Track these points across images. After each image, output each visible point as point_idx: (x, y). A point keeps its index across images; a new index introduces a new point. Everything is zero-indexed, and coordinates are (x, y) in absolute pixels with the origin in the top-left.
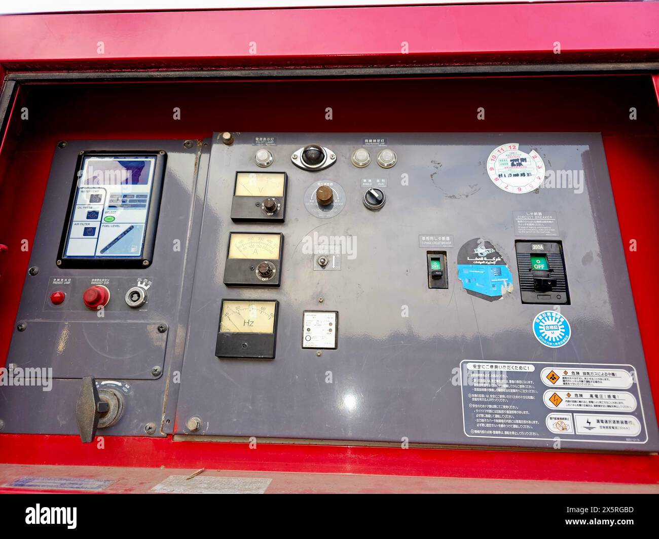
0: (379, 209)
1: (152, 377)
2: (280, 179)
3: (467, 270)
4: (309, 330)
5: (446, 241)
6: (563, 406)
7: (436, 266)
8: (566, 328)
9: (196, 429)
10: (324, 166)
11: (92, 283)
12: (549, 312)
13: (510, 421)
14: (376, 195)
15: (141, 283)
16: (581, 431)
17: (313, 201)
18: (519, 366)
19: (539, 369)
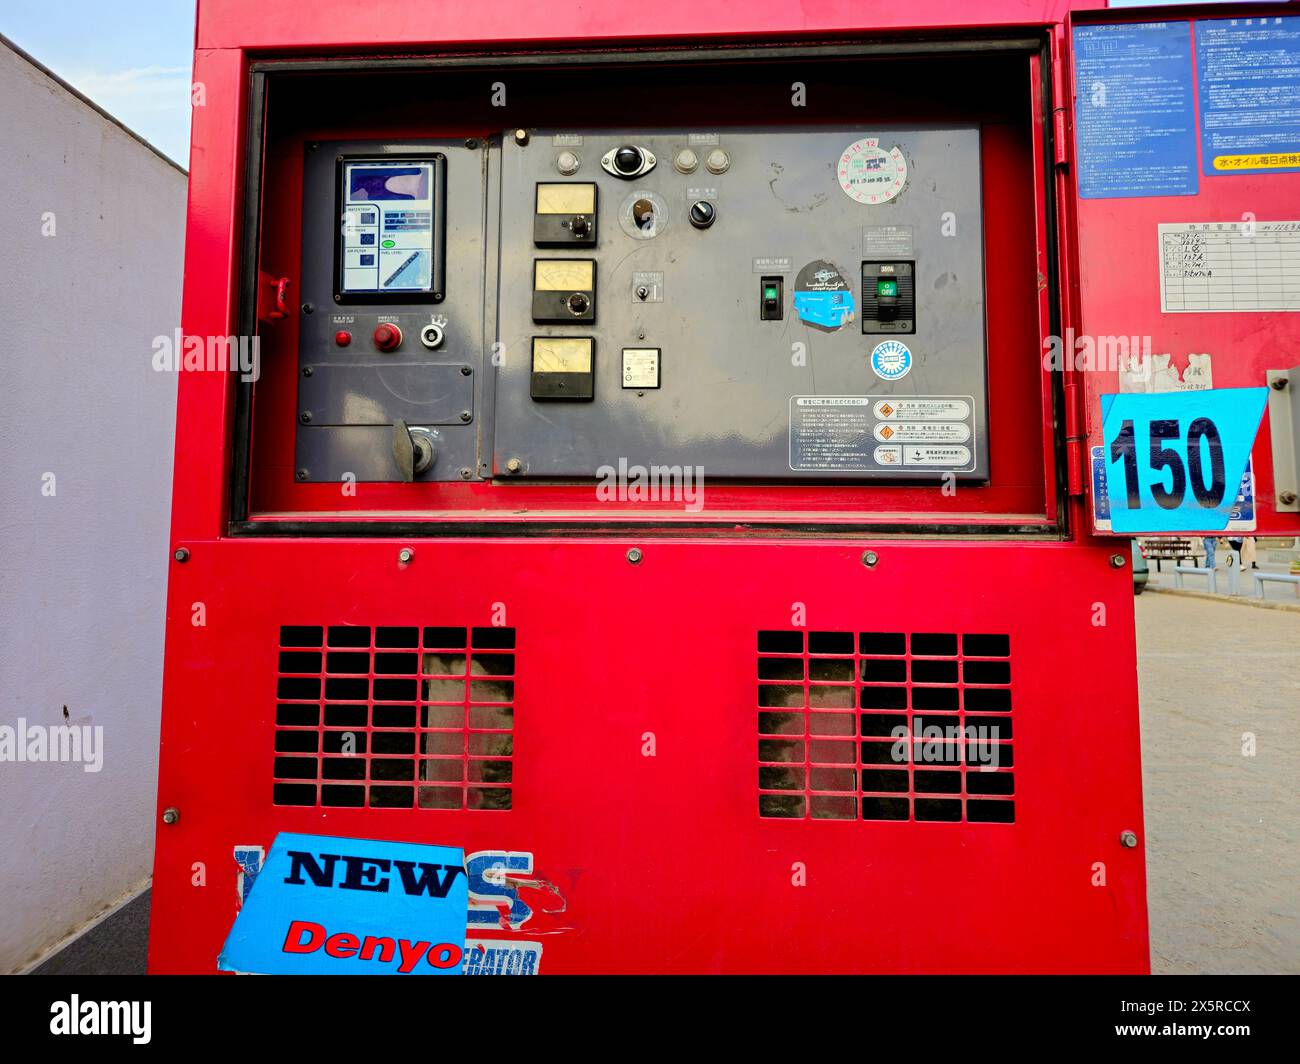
0: (708, 227)
1: (461, 422)
2: (590, 191)
3: (805, 298)
4: (629, 369)
5: (783, 264)
6: (893, 438)
7: (771, 294)
8: (908, 359)
9: (517, 470)
10: (642, 173)
11: (380, 321)
12: (890, 343)
13: (837, 455)
14: (704, 210)
15: (436, 320)
16: (909, 461)
17: (628, 217)
18: (851, 400)
19: (873, 402)
